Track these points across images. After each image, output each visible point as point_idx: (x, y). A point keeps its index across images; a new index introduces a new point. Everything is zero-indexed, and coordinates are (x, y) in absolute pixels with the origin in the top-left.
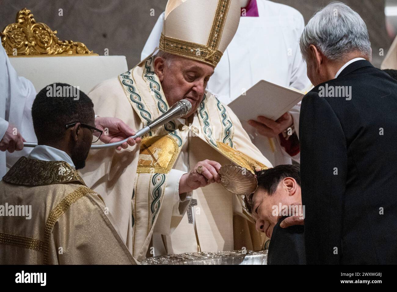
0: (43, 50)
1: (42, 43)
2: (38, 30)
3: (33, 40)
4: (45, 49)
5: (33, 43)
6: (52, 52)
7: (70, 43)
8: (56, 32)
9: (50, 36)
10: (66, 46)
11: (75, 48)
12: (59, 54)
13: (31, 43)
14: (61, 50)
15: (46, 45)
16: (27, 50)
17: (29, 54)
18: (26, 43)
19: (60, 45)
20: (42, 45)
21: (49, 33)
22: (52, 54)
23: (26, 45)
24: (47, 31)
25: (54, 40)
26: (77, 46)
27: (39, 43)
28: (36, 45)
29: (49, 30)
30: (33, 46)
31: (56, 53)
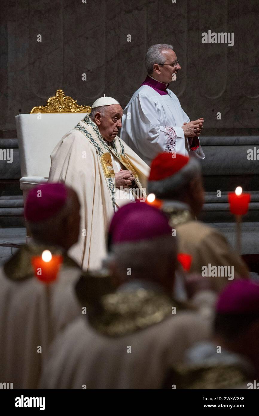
0: (69, 110)
1: (68, 106)
2: (67, 100)
3: (63, 105)
4: (70, 110)
6: (73, 111)
7: (83, 106)
8: (76, 101)
9: (73, 103)
10: (82, 108)
11: (86, 109)
12: (77, 112)
13: (62, 106)
14: (78, 110)
15: (70, 107)
16: (61, 110)
17: (61, 112)
18: (60, 106)
19: (78, 107)
20: (68, 108)
21: (72, 102)
22: (74, 112)
23: (60, 108)
24: (71, 100)
25: (75, 105)
26: (87, 108)
27: (67, 107)
28: (65, 107)
29: (72, 100)
30: (63, 108)
31: (76, 111)
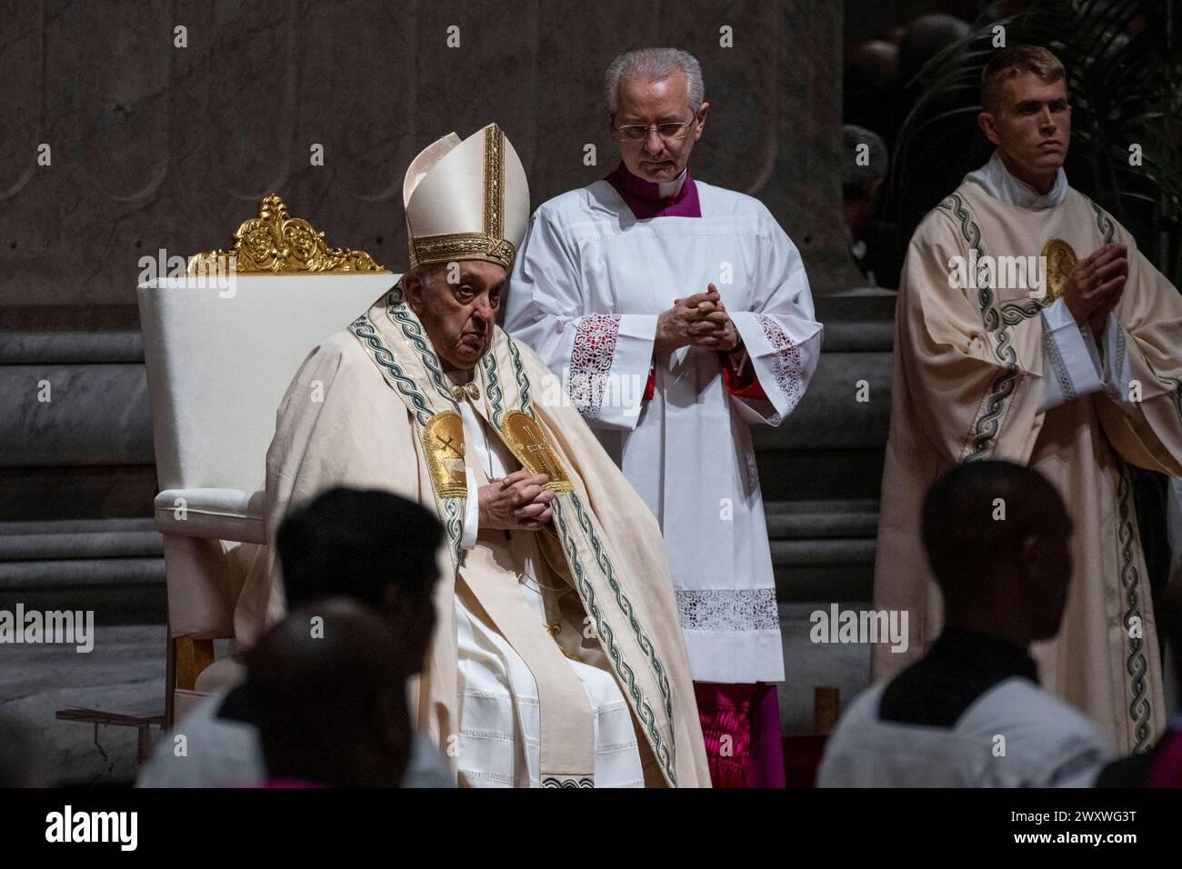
0: (302, 264)
1: (300, 251)
2: (294, 229)
3: (284, 247)
4: (305, 263)
5: (285, 252)
6: (316, 267)
7: (345, 252)
8: (322, 234)
9: (313, 241)
10: (340, 257)
11: (354, 260)
12: (328, 270)
13: (281, 251)
14: (330, 264)
15: (306, 255)
16: (276, 264)
17: (279, 271)
18: (274, 251)
19: (329, 255)
20: (300, 256)
21: (312, 236)
22: (317, 270)
23: (274, 256)
24: (309, 232)
25: (318, 246)
26: (357, 257)
27: (295, 253)
28: (289, 255)
29: (311, 231)
30: (285, 258)
31: (323, 268)
